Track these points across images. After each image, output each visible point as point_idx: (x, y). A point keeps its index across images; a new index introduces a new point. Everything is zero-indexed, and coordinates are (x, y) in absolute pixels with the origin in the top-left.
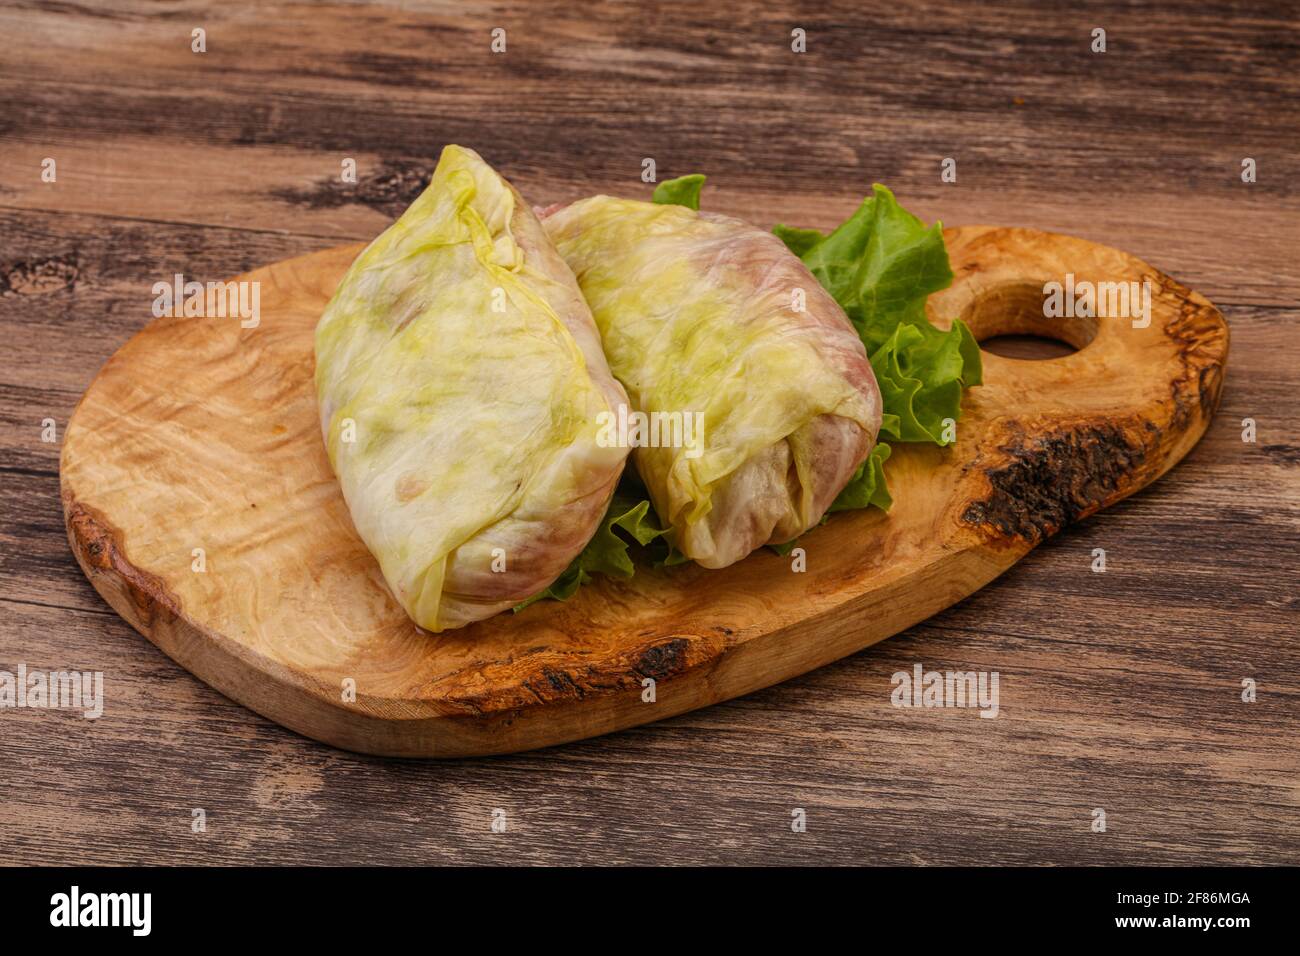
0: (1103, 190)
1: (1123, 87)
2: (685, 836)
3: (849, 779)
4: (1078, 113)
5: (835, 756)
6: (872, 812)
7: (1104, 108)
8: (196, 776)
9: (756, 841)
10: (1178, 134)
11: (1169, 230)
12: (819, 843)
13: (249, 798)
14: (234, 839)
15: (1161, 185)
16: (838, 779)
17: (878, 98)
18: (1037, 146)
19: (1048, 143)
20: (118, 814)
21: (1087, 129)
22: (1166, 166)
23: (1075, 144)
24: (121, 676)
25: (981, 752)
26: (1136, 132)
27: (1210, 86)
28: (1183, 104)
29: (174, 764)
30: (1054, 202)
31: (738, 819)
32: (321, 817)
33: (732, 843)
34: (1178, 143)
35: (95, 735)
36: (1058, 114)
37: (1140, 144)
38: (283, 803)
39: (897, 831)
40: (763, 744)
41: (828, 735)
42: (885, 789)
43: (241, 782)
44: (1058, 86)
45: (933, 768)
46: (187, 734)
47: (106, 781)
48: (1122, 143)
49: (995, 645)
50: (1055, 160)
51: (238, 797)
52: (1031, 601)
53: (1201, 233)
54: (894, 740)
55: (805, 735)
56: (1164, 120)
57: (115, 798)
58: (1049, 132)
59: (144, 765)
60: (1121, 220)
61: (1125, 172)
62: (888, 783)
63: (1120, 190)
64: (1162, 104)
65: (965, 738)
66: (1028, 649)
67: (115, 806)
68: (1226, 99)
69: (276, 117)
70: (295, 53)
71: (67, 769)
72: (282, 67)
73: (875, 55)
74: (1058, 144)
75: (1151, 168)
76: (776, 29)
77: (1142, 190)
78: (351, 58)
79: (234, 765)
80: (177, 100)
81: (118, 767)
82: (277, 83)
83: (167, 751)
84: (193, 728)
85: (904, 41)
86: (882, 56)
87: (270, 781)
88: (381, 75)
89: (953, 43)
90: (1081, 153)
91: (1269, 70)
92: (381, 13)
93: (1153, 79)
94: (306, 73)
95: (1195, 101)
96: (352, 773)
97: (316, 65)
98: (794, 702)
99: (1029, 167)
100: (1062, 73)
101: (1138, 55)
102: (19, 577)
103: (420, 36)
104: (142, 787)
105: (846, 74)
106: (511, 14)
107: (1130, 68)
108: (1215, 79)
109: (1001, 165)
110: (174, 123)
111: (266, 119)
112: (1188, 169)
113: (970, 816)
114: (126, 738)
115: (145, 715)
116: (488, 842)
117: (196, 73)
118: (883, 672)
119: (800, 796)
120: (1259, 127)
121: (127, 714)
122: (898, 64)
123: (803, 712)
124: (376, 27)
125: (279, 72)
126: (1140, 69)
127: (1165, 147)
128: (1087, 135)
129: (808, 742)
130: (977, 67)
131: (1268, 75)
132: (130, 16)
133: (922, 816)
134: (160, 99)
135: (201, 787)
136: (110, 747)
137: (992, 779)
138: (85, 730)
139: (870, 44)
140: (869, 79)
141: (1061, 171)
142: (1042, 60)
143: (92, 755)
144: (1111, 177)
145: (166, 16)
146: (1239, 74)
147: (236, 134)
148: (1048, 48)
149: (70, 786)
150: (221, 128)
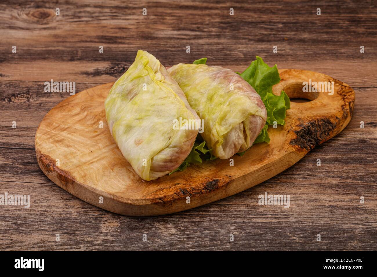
0: (313, 60)
1: (314, 34)
2: (223, 232)
3: (266, 214)
4: (303, 41)
5: (261, 209)
6: (274, 222)
7: (310, 39)
8: (84, 225)
9: (243, 232)
10: (331, 45)
11: (332, 69)
12: (261, 231)
13: (100, 230)
14: (97, 240)
15: (328, 58)
16: (263, 215)
17: (247, 40)
18: (292, 50)
19: (296, 49)
20: (63, 236)
22: (328, 54)
23: (303, 49)
24: (58, 200)
25: (302, 205)
26: (319, 45)
27: (338, 32)
28: (331, 37)
29: (77, 222)
30: (300, 64)
31: (237, 227)
32: (120, 233)
33: (236, 233)
34: (331, 47)
35: (54, 216)
36: (297, 42)
37: (321, 48)
38: (109, 230)
39: (282, 227)
40: (241, 207)
42: (277, 217)
43: (97, 226)
44: (296, 34)
45: (289, 211)
46: (79, 214)
47: (59, 227)
48: (316, 48)
49: (301, 178)
50: (298, 53)
51: (96, 229)
52: (309, 166)
53: (341, 70)
55: (252, 204)
56: (327, 41)
57: (62, 232)
58: (295, 46)
59: (69, 223)
60: (319, 68)
61: (318, 55)
62: (277, 215)
63: (317, 60)
64: (325, 37)
65: (297, 202)
66: (310, 178)
67: (62, 234)
68: (343, 35)
69: (80, 53)
70: (82, 36)
71: (47, 225)
72: (80, 40)
73: (244, 29)
74: (298, 49)
75: (325, 54)
76: (216, 24)
77: (323, 60)
78: (98, 37)
79: (94, 221)
80: (51, 50)
81: (61, 224)
82: (79, 45)
83: (75, 219)
84: (81, 212)
85: (252, 25)
86: (246, 29)
87: (105, 225)
88: (107, 41)
89: (265, 25)
90: (305, 51)
91: (353, 27)
92: (105, 25)
93: (322, 31)
94: (86, 41)
95: (334, 36)
96: (127, 221)
97: (89, 39)
98: (248, 196)
99: (291, 55)
100: (297, 31)
101: (317, 25)
102: (25, 176)
103: (117, 30)
104: (69, 228)
105: (237, 34)
106: (141, 23)
107: (315, 29)
108: (339, 30)
109: (283, 55)
110: (51, 56)
111: (77, 54)
112: (335, 54)
113: (301, 222)
114: (62, 216)
115: (67, 210)
116: (168, 237)
117: (55, 43)
118: (271, 187)
119: (253, 220)
120: (353, 42)
121: (62, 210)
122: (251, 31)
123: (251, 198)
124: (104, 29)
125: (79, 42)
126: (318, 29)
127: (328, 48)
128: (306, 46)
129: (254, 206)
130: (273, 31)
131: (353, 29)
132: (34, 29)
133: (288, 223)
134: (46, 50)
135: (86, 227)
136: (58, 219)
137: (306, 212)
138: (50, 215)
139: (242, 26)
140: (244, 35)
141: (300, 56)
142: (291, 28)
143: (53, 221)
144: (314, 57)
145: (45, 29)
146: (345, 29)
147: (70, 58)
148: (292, 25)
149: (48, 229)
150: (65, 57)
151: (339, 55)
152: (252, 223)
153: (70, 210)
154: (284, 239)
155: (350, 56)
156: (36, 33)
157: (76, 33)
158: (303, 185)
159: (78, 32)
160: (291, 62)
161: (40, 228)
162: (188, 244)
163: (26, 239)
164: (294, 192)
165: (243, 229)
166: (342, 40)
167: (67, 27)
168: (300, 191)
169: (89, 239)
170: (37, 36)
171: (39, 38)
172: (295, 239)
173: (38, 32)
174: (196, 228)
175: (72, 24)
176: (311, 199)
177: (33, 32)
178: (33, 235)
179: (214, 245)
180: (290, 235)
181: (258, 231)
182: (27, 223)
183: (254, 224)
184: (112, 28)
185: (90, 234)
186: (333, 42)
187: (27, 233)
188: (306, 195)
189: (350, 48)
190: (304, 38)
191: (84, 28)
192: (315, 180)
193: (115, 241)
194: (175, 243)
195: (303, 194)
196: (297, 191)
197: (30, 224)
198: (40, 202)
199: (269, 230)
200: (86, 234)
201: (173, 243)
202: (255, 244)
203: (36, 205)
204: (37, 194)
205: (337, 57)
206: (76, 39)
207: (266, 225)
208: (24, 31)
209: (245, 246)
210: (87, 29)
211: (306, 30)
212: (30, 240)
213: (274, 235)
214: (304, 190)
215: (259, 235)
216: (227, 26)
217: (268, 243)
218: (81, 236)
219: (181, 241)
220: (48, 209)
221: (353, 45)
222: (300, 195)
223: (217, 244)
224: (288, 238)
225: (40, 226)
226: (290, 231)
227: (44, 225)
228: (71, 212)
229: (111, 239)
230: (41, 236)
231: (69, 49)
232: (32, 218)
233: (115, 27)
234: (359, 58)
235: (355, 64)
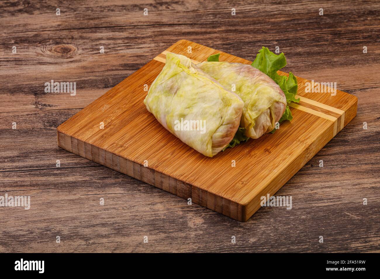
0: (313, 70)
1: (306, 47)
2: (293, 217)
3: (323, 200)
4: (299, 54)
5: (317, 195)
6: (331, 205)
7: (304, 52)
8: (173, 224)
9: (309, 215)
10: (324, 56)
11: (333, 76)
12: (323, 214)
13: (188, 226)
14: (190, 235)
15: (326, 67)
16: (320, 200)
17: (251, 57)
18: (293, 63)
19: (296, 62)
20: (160, 234)
21: (303, 57)
22: (325, 63)
23: (302, 61)
24: (143, 206)
25: (349, 189)
26: (314, 57)
27: (326, 45)
28: (321, 49)
29: (166, 222)
30: (303, 74)
31: (302, 212)
32: (207, 227)
33: (304, 217)
34: (325, 57)
35: (144, 219)
36: (295, 55)
37: (316, 59)
38: (197, 226)
39: (339, 208)
40: (299, 196)
41: (313, 192)
42: (332, 200)
43: (185, 223)
44: (291, 49)
45: (340, 194)
46: (166, 215)
47: (153, 228)
48: (312, 59)
49: (340, 167)
50: (299, 65)
51: (186, 226)
52: (343, 157)
53: (340, 76)
54: (328, 190)
55: (308, 192)
56: (319, 53)
57: (157, 231)
58: (294, 59)
59: (160, 223)
60: (321, 76)
61: (316, 65)
62: (332, 199)
63: (317, 69)
64: (317, 50)
65: (343, 187)
66: (348, 167)
67: (158, 233)
68: (331, 47)
69: (110, 80)
70: (107, 66)
71: (142, 227)
72: (106, 69)
73: (245, 48)
74: (298, 62)
75: (322, 64)
76: (219, 46)
77: (322, 69)
78: (121, 65)
79: (181, 220)
80: (84, 80)
81: (154, 225)
82: (107, 73)
83: (163, 219)
84: (167, 214)
85: (251, 44)
86: (247, 48)
87: (191, 222)
88: (131, 68)
89: (262, 43)
90: (304, 63)
91: (337, 39)
92: (123, 54)
93: (312, 45)
94: (113, 70)
95: (324, 48)
96: (209, 217)
97: (114, 68)
98: (302, 186)
99: (294, 67)
100: (291, 46)
101: (306, 40)
102: (106, 189)
103: (135, 58)
104: (162, 228)
105: (241, 53)
106: (154, 51)
107: (305, 43)
108: (326, 43)
109: (287, 68)
110: (87, 85)
111: (109, 82)
112: (330, 63)
113: (353, 202)
114: (152, 218)
115: (153, 213)
116: (249, 226)
117: (86, 74)
118: (318, 177)
119: (314, 205)
120: (341, 52)
121: (149, 213)
122: (252, 49)
123: (305, 188)
124: (124, 58)
125: (106, 71)
126: (308, 43)
127: (322, 59)
128: (303, 59)
129: (309, 194)
130: (270, 48)
131: (337, 40)
132: (62, 63)
133: (343, 204)
134: (80, 81)
135: (176, 225)
136: (150, 221)
137: (354, 194)
138: (142, 218)
139: (243, 46)
140: (247, 54)
141: (302, 67)
142: (285, 44)
143: (146, 223)
144: (314, 67)
145: (71, 62)
146: (330, 41)
147: (103, 86)
148: (284, 41)
149: (145, 230)
150: (98, 85)
151: (334, 63)
152: (313, 207)
153: (156, 213)
154: (344, 217)
155: (343, 63)
156: (65, 66)
157: (101, 64)
158: (344, 173)
159: (101, 62)
160: (296, 73)
161: (137, 230)
162: (268, 230)
163: (129, 240)
164: (338, 179)
165: (309, 213)
166: (331, 51)
167: (90, 59)
168: (343, 178)
169: (183, 235)
170: (67, 69)
171: (69, 70)
172: (354, 216)
173: (66, 65)
174: (269, 216)
175: (93, 55)
176: (354, 183)
177: (62, 66)
178: (134, 237)
179: (289, 228)
180: (348, 214)
181: (321, 214)
182: (124, 227)
183: (315, 208)
184: (130, 57)
185: (182, 231)
186: (325, 53)
187: (128, 235)
188: (350, 181)
189: (341, 56)
190: (299, 51)
191: (106, 59)
192: (352, 168)
193: (205, 234)
194: (256, 230)
195: (346, 180)
196: (340, 178)
197: (127, 228)
198: (128, 209)
199: (329, 212)
200: (179, 231)
201: (255, 230)
202: (322, 224)
203: (126, 211)
204: (123, 203)
205: (332, 65)
206: (103, 69)
207: (325, 208)
208: (53, 65)
209: (315, 226)
210: (109, 59)
211: (298, 45)
212: (133, 241)
213: (335, 215)
214: (346, 177)
215: (323, 216)
216: (230, 47)
217: (333, 222)
218: (175, 233)
219: (260, 229)
220: (138, 214)
221: (342, 54)
222: (344, 181)
223: (291, 228)
224: (347, 217)
225: (137, 229)
226: (347, 210)
227: (140, 228)
228: (158, 214)
229: (201, 232)
230: (141, 236)
231: (100, 78)
232: (126, 222)
233: (133, 56)
234: (351, 64)
235: (349, 70)
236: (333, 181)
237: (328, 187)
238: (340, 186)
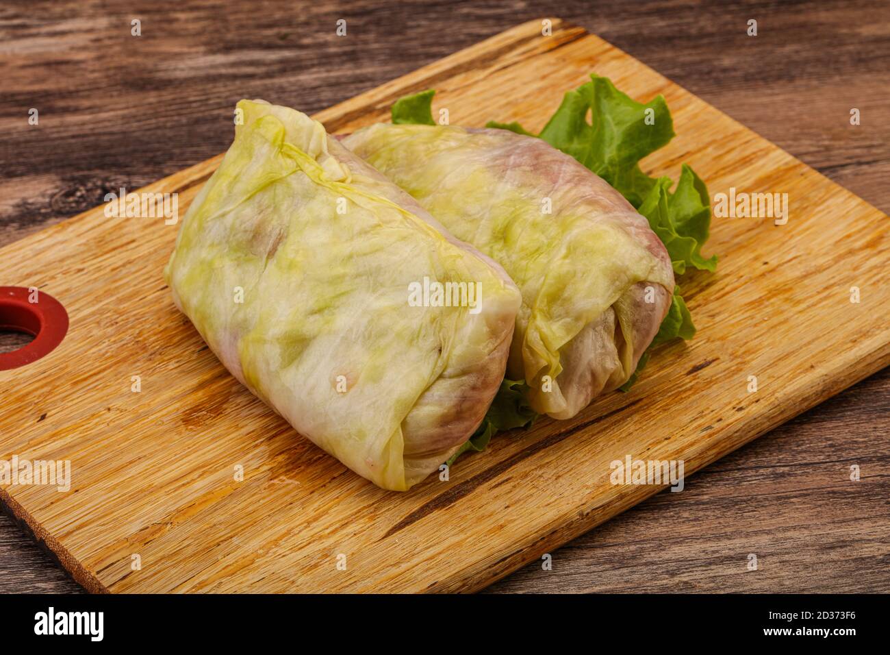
118: (692, 517)
151: (721, 75)
155: (753, 74)
158: (783, 499)
164: (765, 525)
168: (780, 519)
176: (825, 540)
188: (806, 532)
192: (811, 478)
196: (773, 521)
205: (718, 81)
214: (793, 515)
222: (789, 534)
234: (779, 78)
235: (776, 99)
236: (747, 535)
237: (730, 558)
238: (772, 554)
